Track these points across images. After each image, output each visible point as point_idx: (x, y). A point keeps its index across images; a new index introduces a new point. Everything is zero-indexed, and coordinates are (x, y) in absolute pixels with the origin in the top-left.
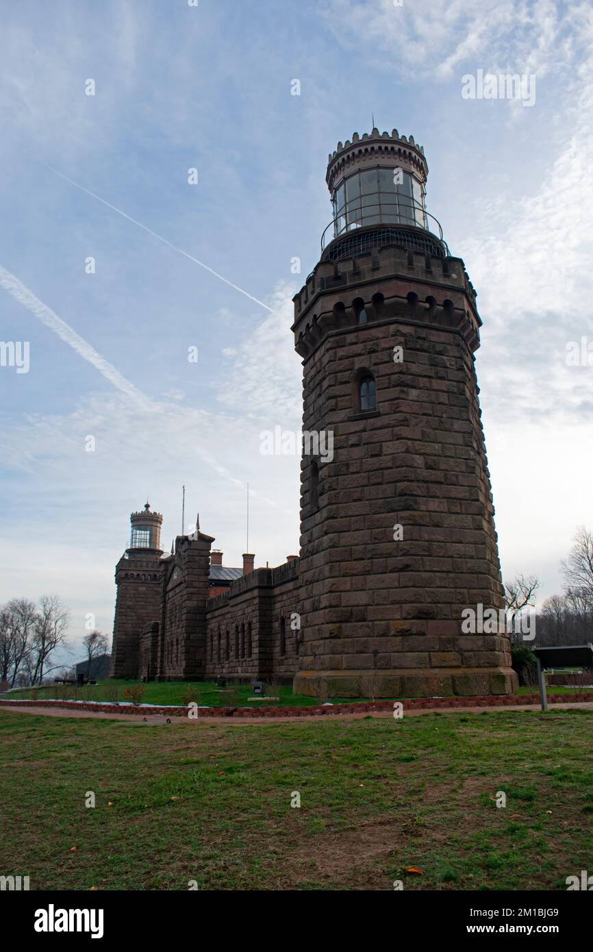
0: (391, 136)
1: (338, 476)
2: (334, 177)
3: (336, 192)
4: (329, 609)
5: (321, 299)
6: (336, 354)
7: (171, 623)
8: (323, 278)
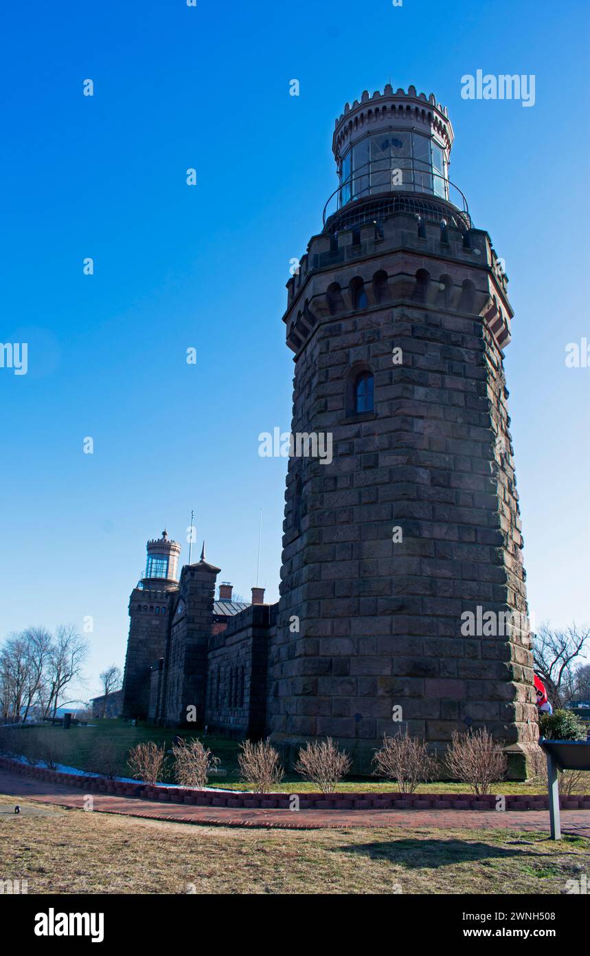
0: (406, 92)
1: (323, 492)
2: (341, 144)
3: (342, 161)
4: (303, 659)
5: (314, 278)
6: (328, 344)
7: (175, 661)
8: (317, 255)
